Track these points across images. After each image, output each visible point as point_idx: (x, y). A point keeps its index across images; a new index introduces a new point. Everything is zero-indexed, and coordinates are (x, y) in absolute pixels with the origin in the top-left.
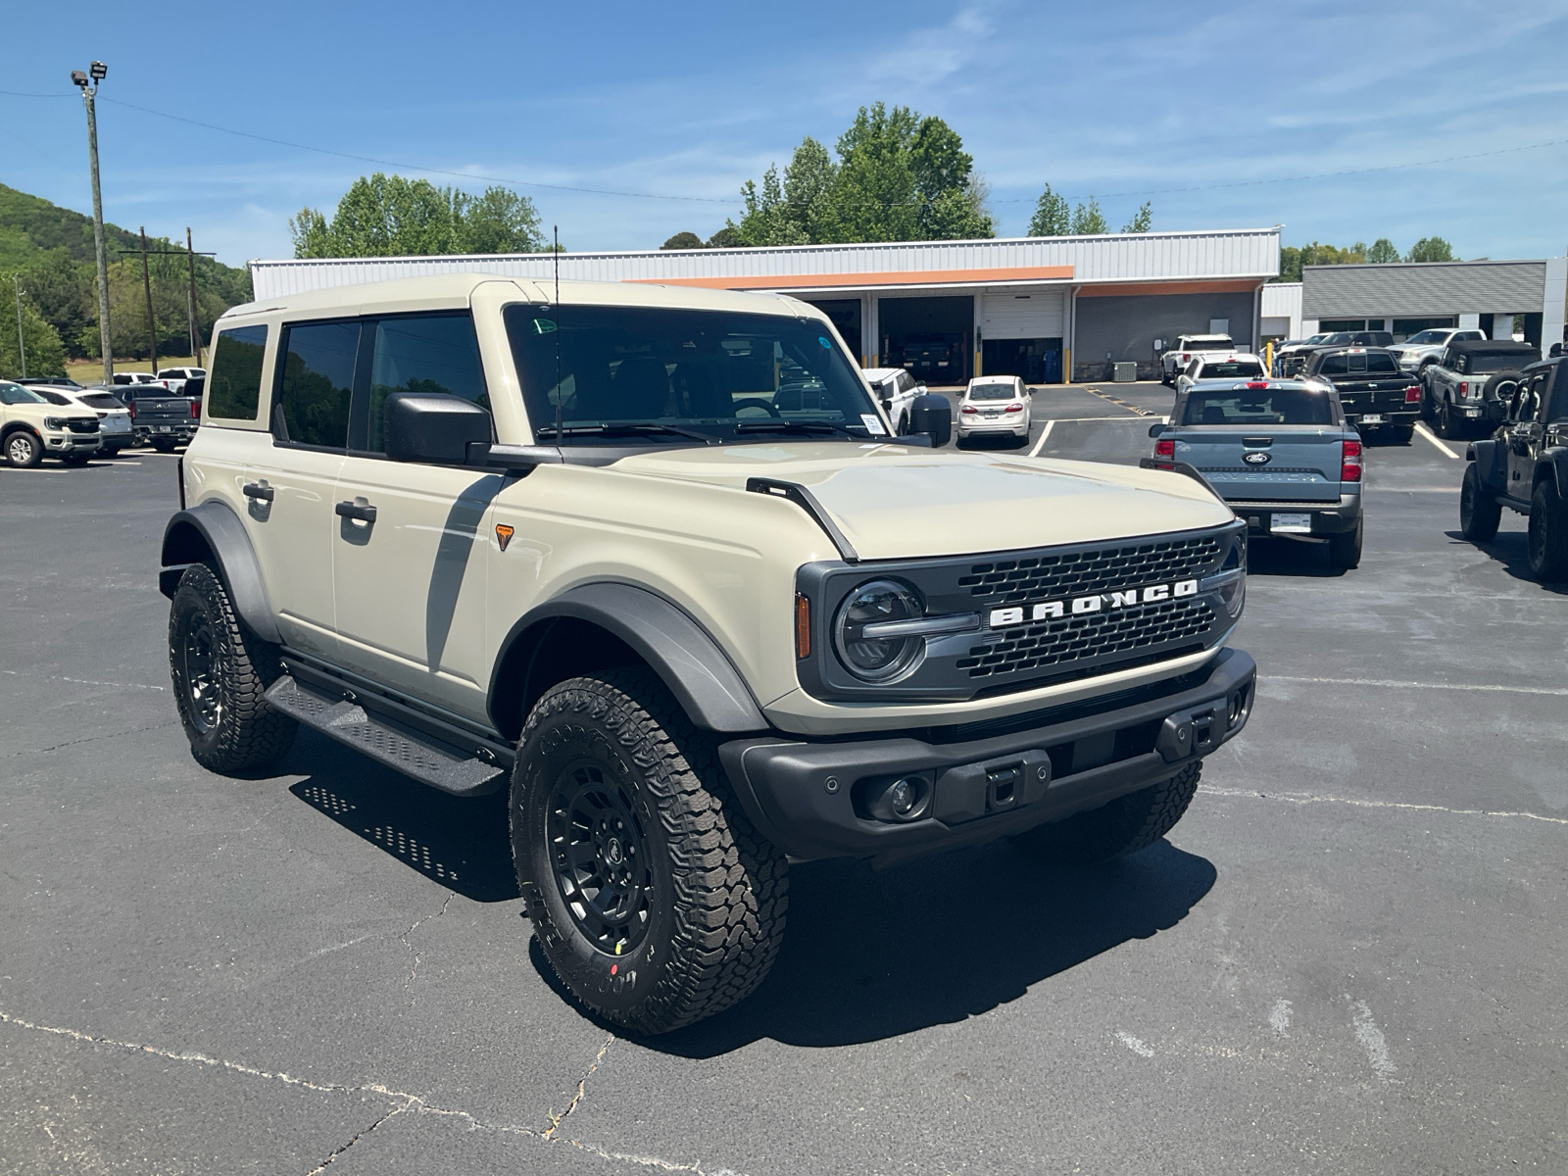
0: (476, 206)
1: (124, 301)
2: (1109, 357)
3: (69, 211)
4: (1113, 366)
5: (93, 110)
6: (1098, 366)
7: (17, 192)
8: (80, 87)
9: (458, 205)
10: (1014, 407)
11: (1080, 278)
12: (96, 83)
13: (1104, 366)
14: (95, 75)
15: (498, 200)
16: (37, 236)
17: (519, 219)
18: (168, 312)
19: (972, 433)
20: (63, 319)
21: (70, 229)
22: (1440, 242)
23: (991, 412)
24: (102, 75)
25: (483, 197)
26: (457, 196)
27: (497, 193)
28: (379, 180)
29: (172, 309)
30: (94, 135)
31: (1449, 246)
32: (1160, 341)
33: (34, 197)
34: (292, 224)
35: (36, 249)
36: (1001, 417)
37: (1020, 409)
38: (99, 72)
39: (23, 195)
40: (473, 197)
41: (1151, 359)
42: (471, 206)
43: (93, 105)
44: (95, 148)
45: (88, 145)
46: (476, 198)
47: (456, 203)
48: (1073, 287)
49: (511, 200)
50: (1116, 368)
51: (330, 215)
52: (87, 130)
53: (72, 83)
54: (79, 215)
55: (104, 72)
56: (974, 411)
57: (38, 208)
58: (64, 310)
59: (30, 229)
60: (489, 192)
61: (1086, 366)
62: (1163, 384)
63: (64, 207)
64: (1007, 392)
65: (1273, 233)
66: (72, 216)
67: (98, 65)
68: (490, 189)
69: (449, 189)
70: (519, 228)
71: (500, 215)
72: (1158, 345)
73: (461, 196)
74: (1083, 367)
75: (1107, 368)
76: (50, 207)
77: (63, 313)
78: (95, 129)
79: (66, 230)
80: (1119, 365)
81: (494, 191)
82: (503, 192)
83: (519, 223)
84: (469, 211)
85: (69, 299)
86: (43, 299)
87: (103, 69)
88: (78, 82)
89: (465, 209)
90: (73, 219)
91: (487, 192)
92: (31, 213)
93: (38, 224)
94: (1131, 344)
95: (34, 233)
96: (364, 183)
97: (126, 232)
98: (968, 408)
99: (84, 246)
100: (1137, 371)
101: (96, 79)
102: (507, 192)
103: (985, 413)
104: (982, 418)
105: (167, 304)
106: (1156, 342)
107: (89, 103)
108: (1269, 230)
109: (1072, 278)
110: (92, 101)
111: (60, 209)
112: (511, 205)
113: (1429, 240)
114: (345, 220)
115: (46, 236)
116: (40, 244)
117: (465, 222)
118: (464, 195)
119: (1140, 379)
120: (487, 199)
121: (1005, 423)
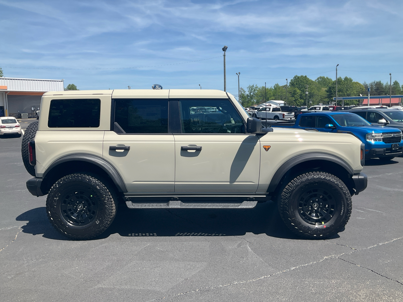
2: (19, 112)
4: (21, 114)
6: (16, 114)
10: (18, 125)
11: (9, 90)
13: (17, 114)
19: (4, 133)
22: (74, 85)
23: (10, 127)
31: (76, 86)
32: (33, 108)
36: (14, 129)
37: (19, 126)
41: (31, 112)
48: (6, 92)
50: (22, 115)
56: (5, 127)
61: (12, 114)
62: (37, 119)
64: (14, 122)
65: (62, 81)
72: (33, 109)
74: (11, 114)
75: (18, 115)
80: (23, 114)
94: (25, 109)
98: (3, 126)
100: (28, 116)
103: (8, 127)
104: (8, 129)
106: (32, 108)
108: (61, 80)
109: (7, 90)
113: (71, 84)
119: (29, 118)
121: (15, 130)
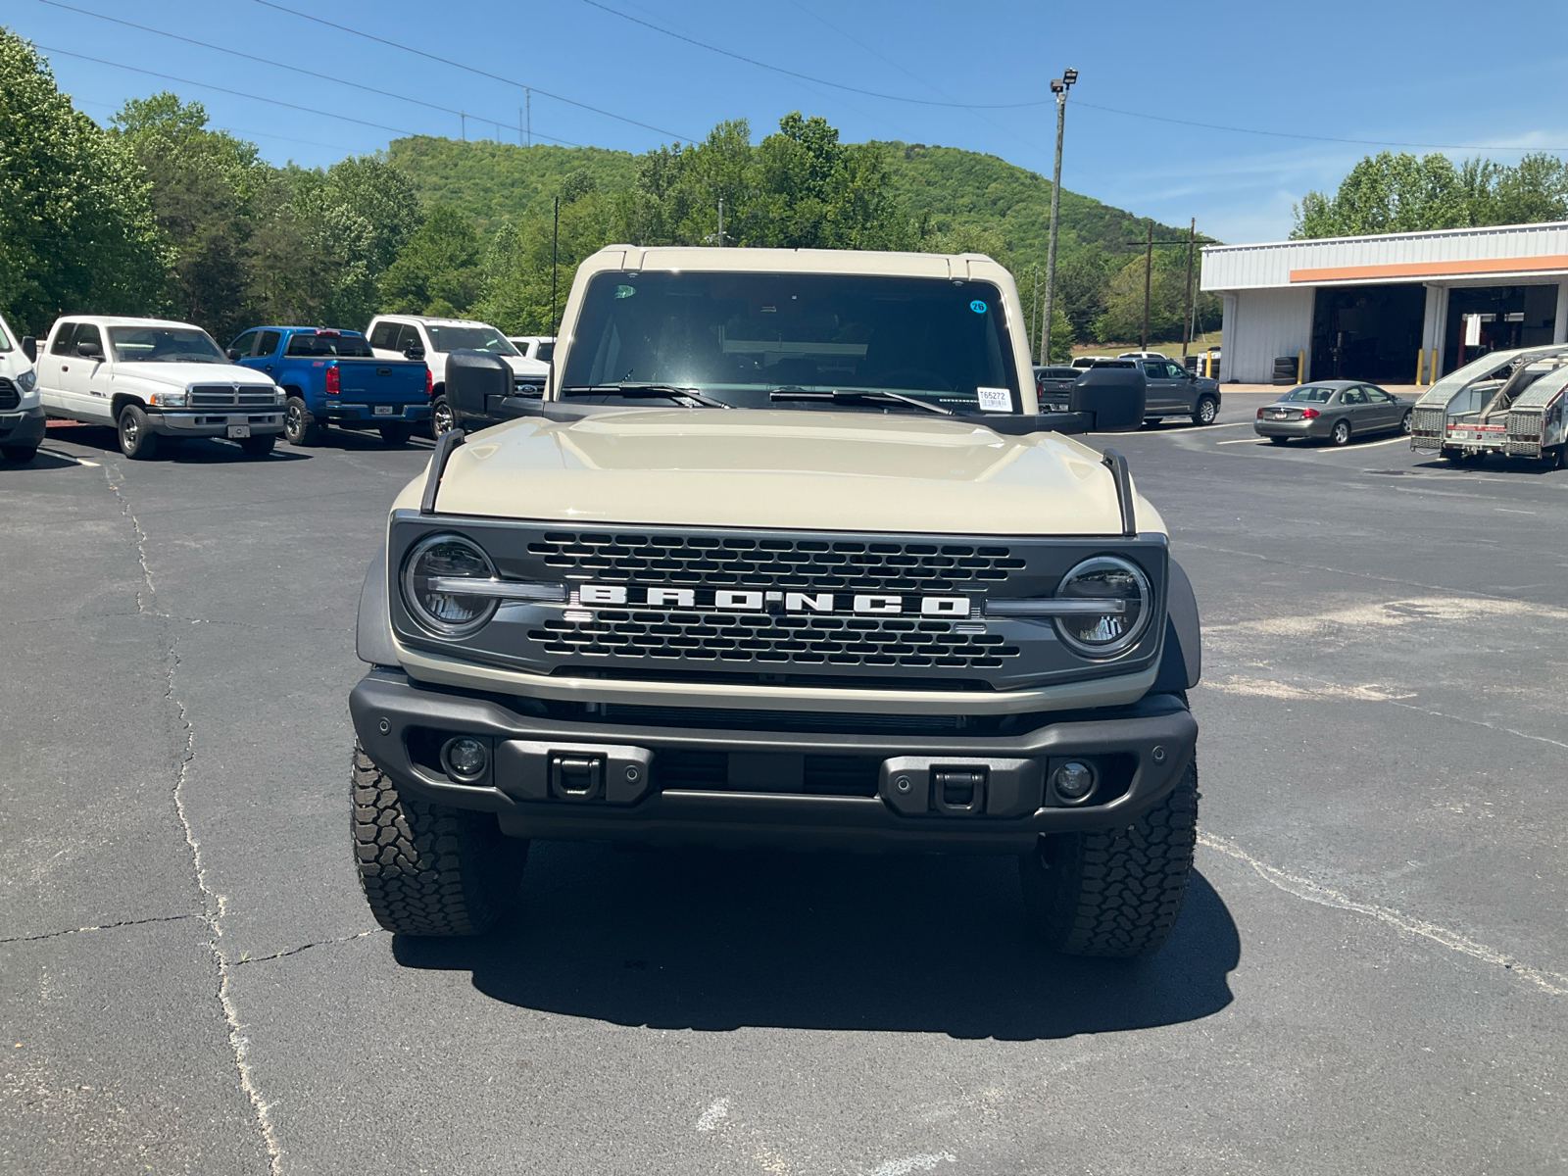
0: (1508, 176)
1: (1136, 290)
3: (1113, 209)
5: (1063, 114)
7: (1072, 194)
8: (1055, 94)
9: (1486, 176)
12: (1068, 89)
14: (1067, 81)
15: (1535, 169)
16: (1083, 233)
17: (1559, 187)
18: (1176, 300)
20: (1083, 307)
21: (1110, 225)
24: (1073, 81)
25: (1517, 167)
26: (1485, 168)
27: (1536, 160)
28: (1385, 159)
29: (1180, 297)
30: (1060, 137)
33: (1086, 198)
34: (1295, 209)
35: (1080, 245)
38: (1070, 78)
39: (1077, 196)
40: (1506, 167)
42: (1501, 177)
43: (1063, 109)
44: (1060, 149)
45: (1055, 146)
46: (1509, 169)
47: (1483, 175)
49: (1551, 167)
51: (1331, 196)
52: (1056, 133)
53: (1050, 90)
54: (1121, 211)
55: (1075, 78)
57: (1088, 207)
58: (1085, 298)
59: (1078, 227)
60: (1526, 160)
63: (1110, 205)
66: (1115, 212)
67: (1071, 72)
68: (1528, 156)
69: (1478, 161)
70: (1557, 198)
71: (1535, 186)
73: (1491, 168)
76: (1098, 205)
77: (1082, 304)
78: (1062, 132)
79: (1107, 226)
81: (1532, 158)
82: (1543, 160)
83: (1558, 192)
84: (1498, 184)
85: (1090, 289)
86: (1068, 289)
87: (1074, 75)
88: (1054, 90)
89: (1494, 180)
90: (1115, 216)
91: (1523, 160)
92: (1081, 213)
93: (1085, 222)
95: (1081, 230)
96: (1367, 162)
97: (1160, 225)
99: (1121, 239)
101: (1068, 84)
102: (1548, 159)
105: (1176, 293)
107: (1060, 107)
110: (1063, 105)
111: (1106, 207)
112: (1551, 172)
114: (1345, 200)
115: (1090, 233)
116: (1084, 240)
117: (1492, 195)
118: (1495, 165)
120: (1522, 168)
